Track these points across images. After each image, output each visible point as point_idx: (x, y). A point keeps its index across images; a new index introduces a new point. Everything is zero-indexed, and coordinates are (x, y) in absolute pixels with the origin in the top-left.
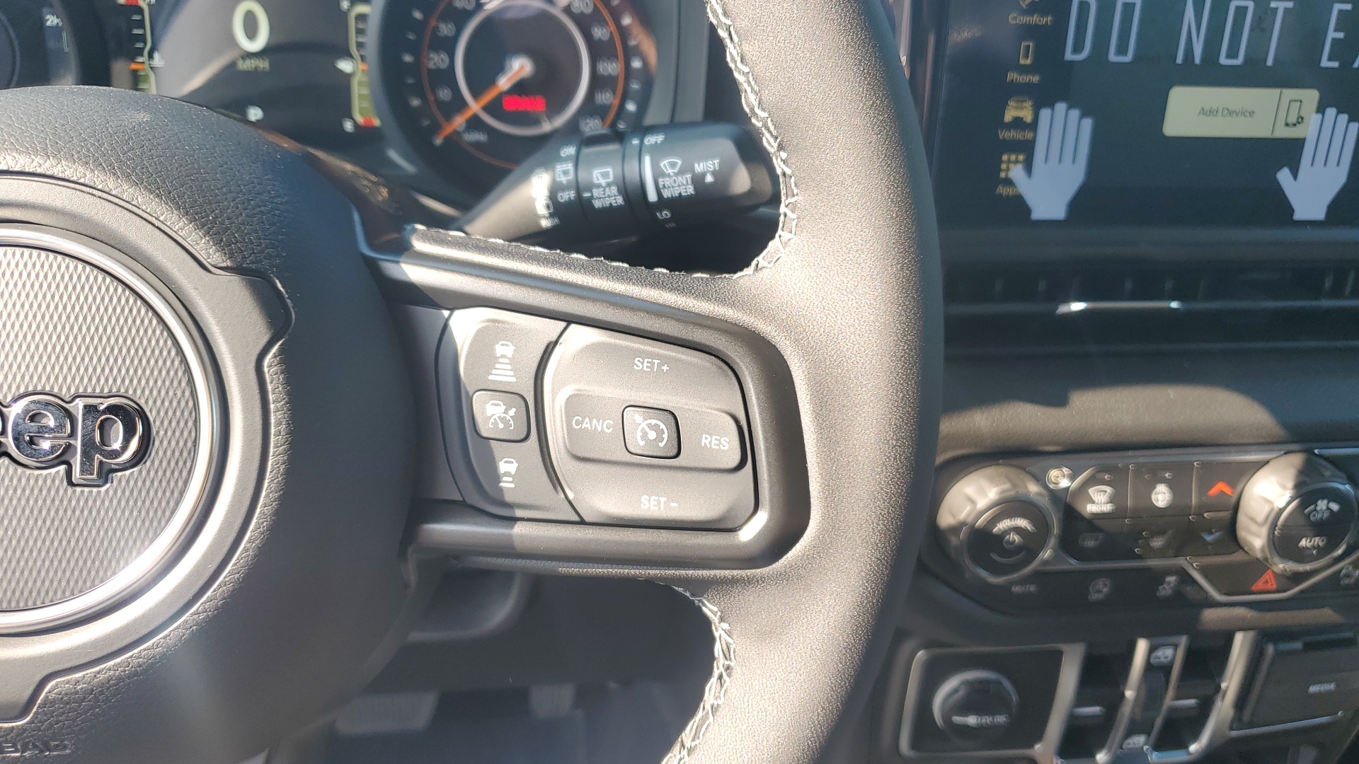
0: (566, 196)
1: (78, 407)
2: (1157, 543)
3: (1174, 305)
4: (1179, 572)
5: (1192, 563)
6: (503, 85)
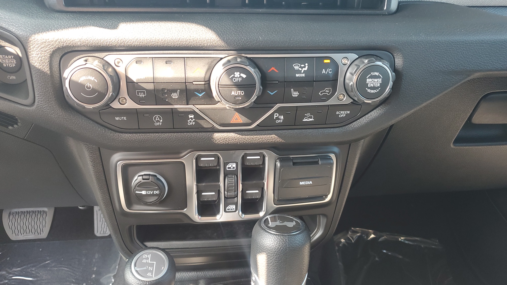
2: (175, 96)
4: (193, 112)
5: (196, 108)
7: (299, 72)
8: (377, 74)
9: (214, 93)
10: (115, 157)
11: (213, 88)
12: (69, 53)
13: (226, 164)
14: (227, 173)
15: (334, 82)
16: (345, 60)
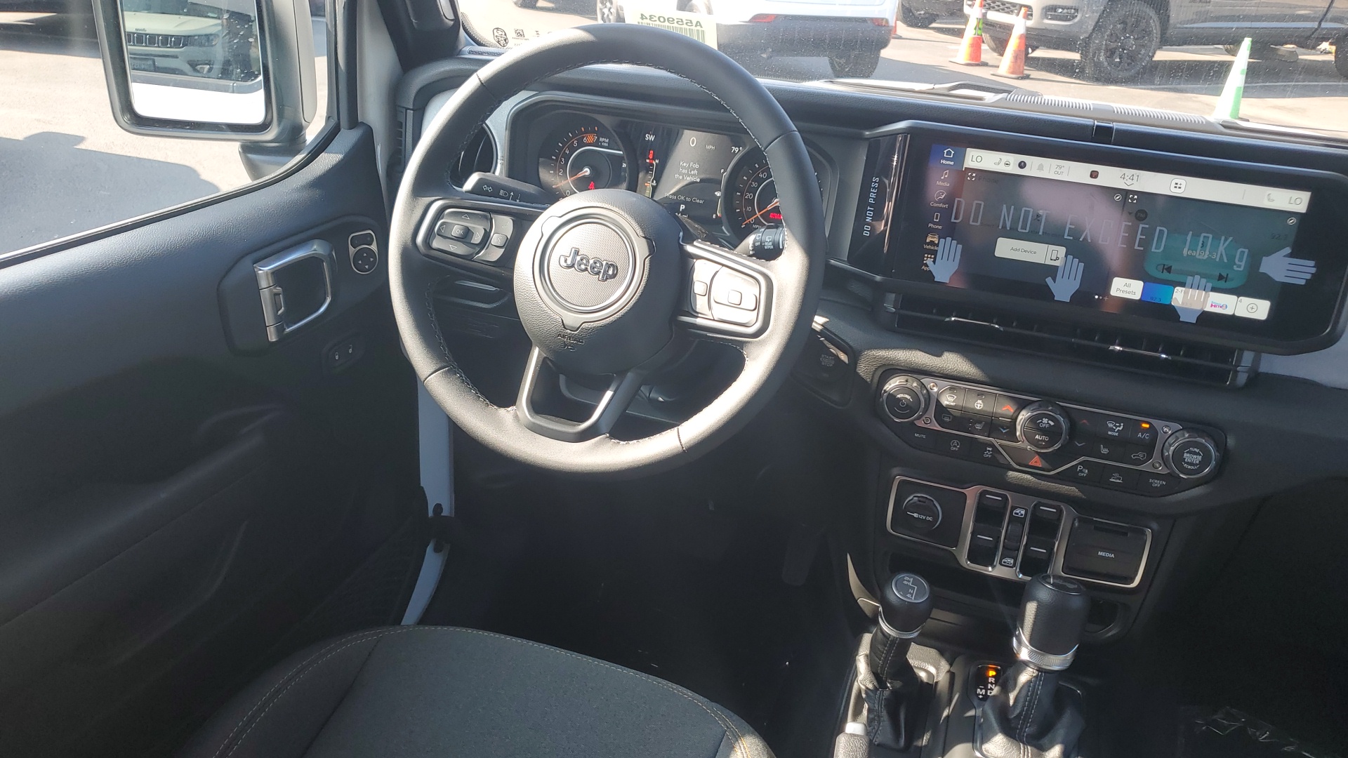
0: (757, 244)
1: (604, 263)
2: (978, 427)
3: (997, 326)
4: (992, 445)
5: (997, 442)
6: (769, 207)
7: (1113, 430)
8: (1197, 450)
9: (1018, 434)
10: (895, 471)
11: (1018, 428)
12: (891, 370)
13: (1014, 508)
14: (1013, 519)
15: (1149, 447)
16: (1166, 429)
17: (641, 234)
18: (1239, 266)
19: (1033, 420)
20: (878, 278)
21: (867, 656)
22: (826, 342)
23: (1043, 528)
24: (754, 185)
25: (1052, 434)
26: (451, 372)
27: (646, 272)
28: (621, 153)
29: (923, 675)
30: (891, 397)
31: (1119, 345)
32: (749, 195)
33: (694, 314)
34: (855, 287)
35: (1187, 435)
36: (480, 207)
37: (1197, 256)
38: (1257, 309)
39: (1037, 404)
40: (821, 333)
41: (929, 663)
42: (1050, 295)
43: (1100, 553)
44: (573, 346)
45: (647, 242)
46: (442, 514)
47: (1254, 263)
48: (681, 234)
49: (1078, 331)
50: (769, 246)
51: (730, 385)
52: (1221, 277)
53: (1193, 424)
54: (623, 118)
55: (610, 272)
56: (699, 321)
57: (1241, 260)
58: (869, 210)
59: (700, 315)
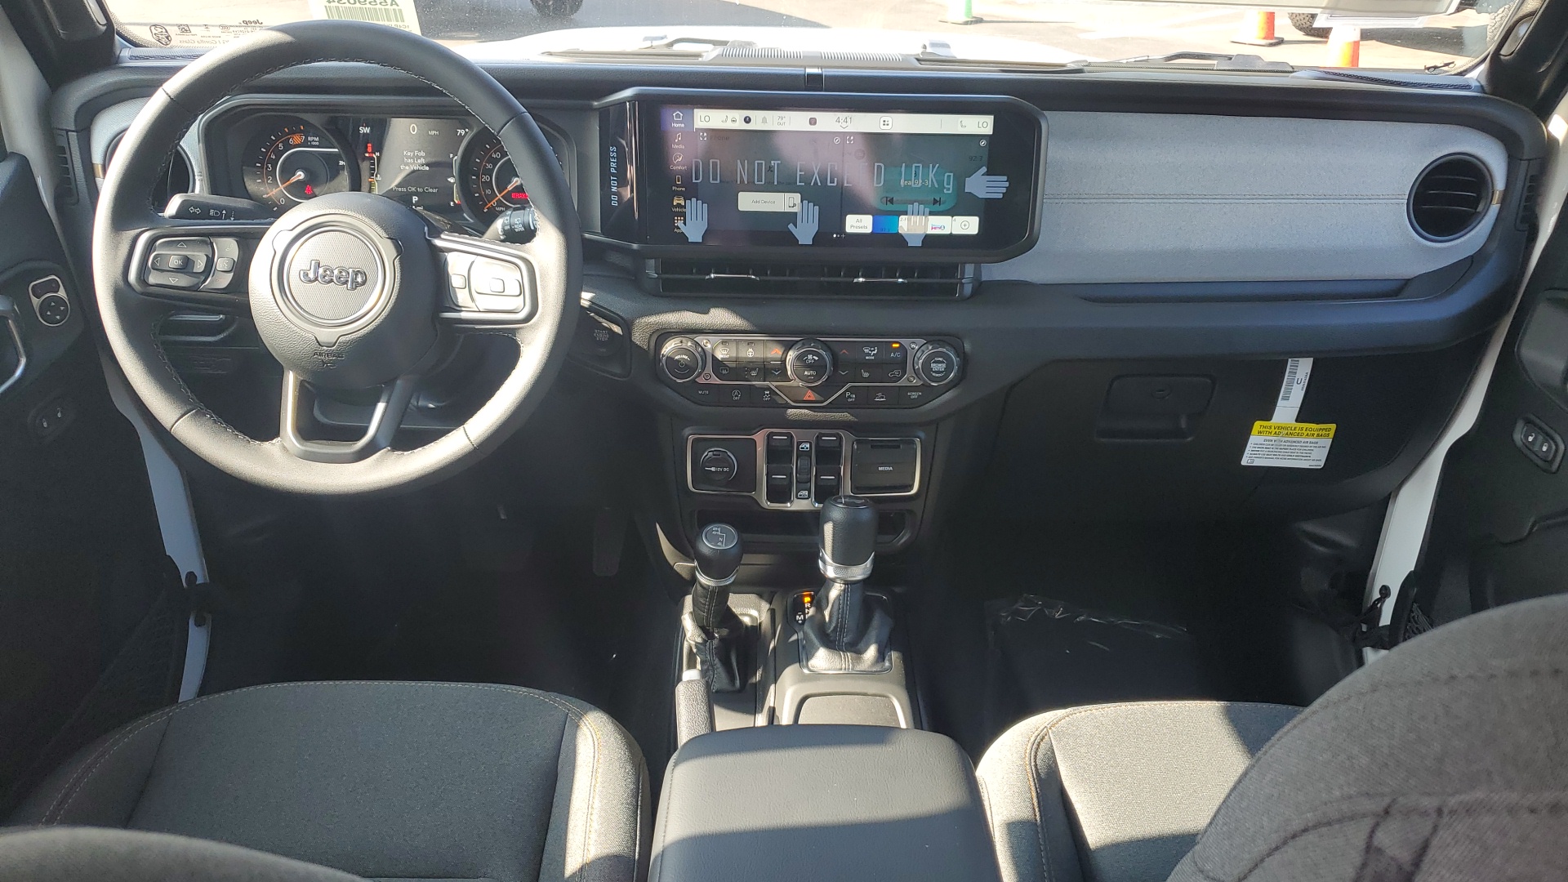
0: (507, 227)
1: (350, 271)
2: (754, 374)
3: (753, 277)
4: (769, 389)
5: (773, 385)
6: (510, 187)
7: (869, 355)
8: (941, 359)
9: (789, 373)
10: (687, 431)
11: (788, 368)
12: (664, 334)
13: (799, 443)
14: (800, 454)
15: (902, 365)
16: (913, 345)
17: (385, 235)
18: (949, 189)
19: (799, 358)
20: (635, 246)
21: (691, 613)
22: (596, 317)
23: (827, 456)
24: (489, 166)
25: (818, 367)
26: (200, 414)
27: (398, 275)
28: (336, 150)
29: (746, 620)
30: (670, 359)
31: (863, 277)
32: (486, 178)
33: (456, 308)
34: (615, 258)
35: (930, 348)
36: (194, 232)
37: (913, 186)
38: (969, 225)
39: (801, 342)
40: (590, 309)
41: (750, 607)
42: (794, 240)
43: (880, 469)
44: (334, 363)
45: (393, 243)
46: (197, 583)
47: (960, 185)
48: (426, 228)
49: (826, 269)
50: (519, 228)
51: (509, 374)
52: (935, 202)
53: (934, 337)
54: (332, 115)
55: (359, 280)
56: (464, 315)
57: (948, 184)
58: (613, 180)
59: (463, 309)
